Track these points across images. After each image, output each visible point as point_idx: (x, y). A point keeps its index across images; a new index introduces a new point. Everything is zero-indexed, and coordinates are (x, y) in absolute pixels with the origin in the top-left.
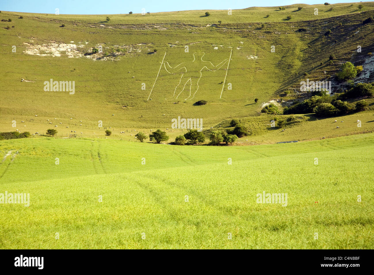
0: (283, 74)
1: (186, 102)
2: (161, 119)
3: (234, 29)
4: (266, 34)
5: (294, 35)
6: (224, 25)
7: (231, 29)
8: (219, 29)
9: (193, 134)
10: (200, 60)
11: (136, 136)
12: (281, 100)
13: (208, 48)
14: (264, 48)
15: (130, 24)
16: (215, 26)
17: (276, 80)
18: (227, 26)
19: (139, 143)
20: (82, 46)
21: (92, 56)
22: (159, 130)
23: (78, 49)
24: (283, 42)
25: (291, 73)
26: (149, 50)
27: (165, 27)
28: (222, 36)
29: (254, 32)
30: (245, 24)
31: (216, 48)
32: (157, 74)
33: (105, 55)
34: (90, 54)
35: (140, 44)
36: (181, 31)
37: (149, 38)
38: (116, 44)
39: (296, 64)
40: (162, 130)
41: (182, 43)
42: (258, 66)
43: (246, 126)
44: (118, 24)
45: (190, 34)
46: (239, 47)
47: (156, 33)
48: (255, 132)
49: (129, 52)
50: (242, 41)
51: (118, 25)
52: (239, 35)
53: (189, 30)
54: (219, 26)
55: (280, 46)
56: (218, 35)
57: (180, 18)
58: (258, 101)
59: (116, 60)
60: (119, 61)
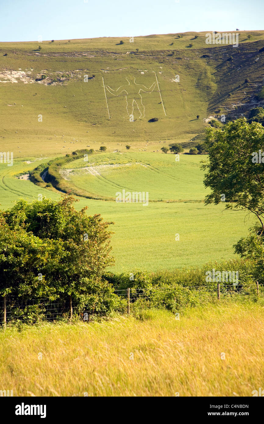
0: (205, 94)
3: (150, 55)
4: (177, 60)
5: (201, 61)
6: (141, 52)
7: (147, 55)
8: (138, 56)
10: (133, 83)
11: (161, 149)
12: (217, 116)
13: (136, 73)
14: (180, 72)
16: (134, 53)
17: (202, 99)
18: (143, 54)
20: (30, 73)
21: (42, 81)
23: (28, 76)
24: (194, 66)
25: (212, 93)
27: (93, 55)
28: (143, 62)
29: (167, 58)
30: (158, 52)
31: (142, 73)
32: (105, 96)
33: (53, 81)
34: (40, 80)
35: (78, 70)
36: (107, 58)
37: (83, 65)
38: (57, 70)
39: (212, 85)
41: (113, 69)
42: (182, 88)
45: (116, 61)
46: (160, 72)
47: (87, 60)
49: (71, 78)
50: (161, 66)
51: (51, 53)
52: (156, 61)
53: (113, 57)
54: (137, 54)
55: (192, 70)
56: (139, 61)
57: (100, 46)
58: (200, 118)
59: (63, 85)
60: (67, 86)
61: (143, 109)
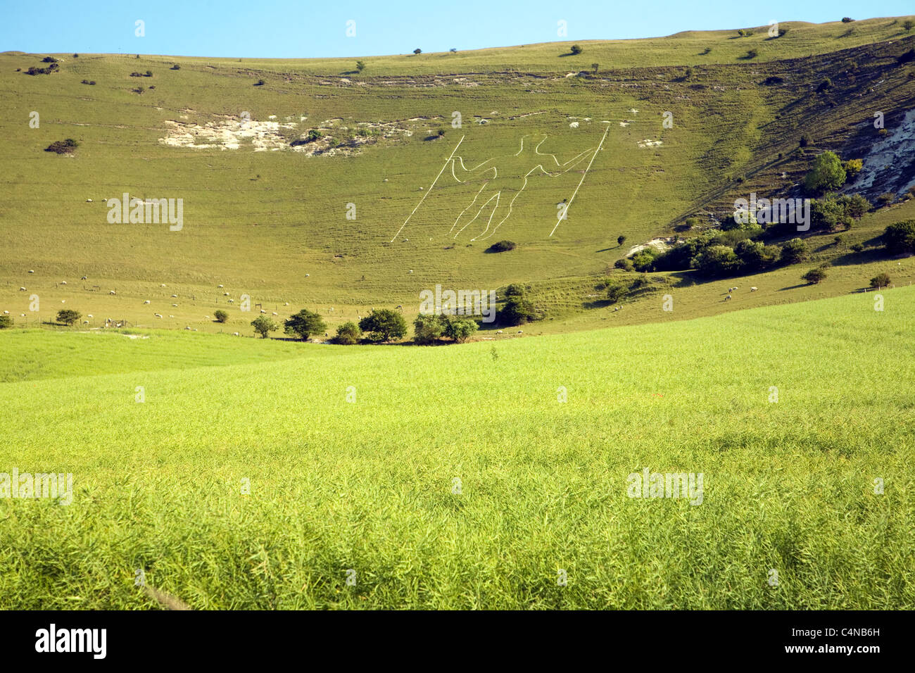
0: (706, 181)
1: (471, 245)
3: (625, 80)
4: (691, 91)
5: (755, 92)
6: (605, 74)
7: (618, 81)
8: (591, 81)
10: (532, 152)
11: (254, 323)
12: (676, 238)
13: (556, 124)
15: (404, 77)
16: (585, 75)
17: (688, 194)
18: (610, 76)
20: (291, 126)
21: (306, 146)
22: (305, 311)
23: (281, 133)
24: (725, 108)
25: (721, 178)
26: (430, 131)
27: (477, 81)
28: (595, 96)
29: (667, 87)
30: (650, 71)
31: (575, 124)
32: (431, 183)
33: (332, 144)
34: (302, 143)
35: (416, 119)
36: (508, 88)
37: (437, 105)
38: (364, 120)
39: (738, 156)
41: (504, 115)
42: (658, 163)
43: (530, 299)
44: (379, 77)
45: (526, 94)
46: (625, 121)
47: (454, 93)
48: (553, 312)
49: (386, 137)
50: (635, 108)
51: (379, 79)
52: (634, 94)
53: (525, 85)
54: (593, 76)
55: (717, 116)
56: (588, 94)
57: (515, 59)
58: (626, 242)
59: (353, 154)
60: (359, 157)
61: (503, 217)
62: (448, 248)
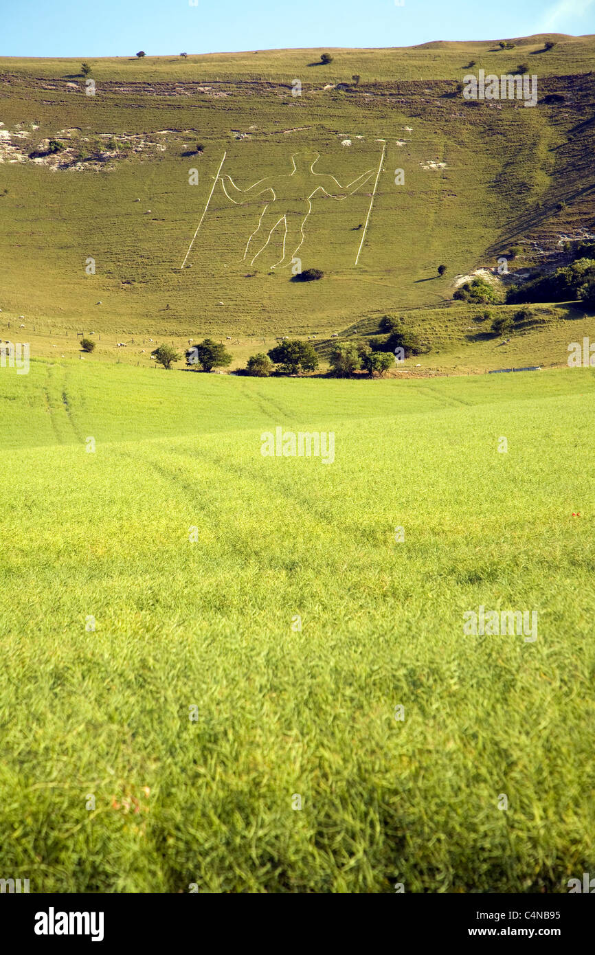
0: (508, 207)
1: (273, 273)
2: (214, 314)
3: (391, 95)
4: (465, 108)
5: (535, 111)
6: (367, 86)
7: (382, 95)
8: (354, 95)
9: (290, 350)
10: (306, 171)
11: (153, 353)
13: (326, 142)
14: (461, 143)
15: (139, 83)
16: (345, 88)
17: (491, 220)
18: (372, 89)
19: (159, 371)
20: (23, 135)
21: (47, 159)
22: (209, 340)
23: (15, 143)
24: (507, 127)
25: (525, 204)
26: (185, 146)
27: (225, 91)
28: (361, 112)
29: (438, 103)
30: (416, 84)
31: (347, 142)
32: (204, 205)
33: (79, 158)
34: (42, 155)
35: (165, 132)
36: (262, 100)
37: (185, 116)
38: (106, 131)
39: (537, 181)
40: (216, 341)
41: (264, 130)
42: (447, 187)
43: (416, 330)
44: (111, 82)
45: (284, 107)
46: (401, 140)
47: (202, 103)
48: (437, 345)
49: (136, 151)
50: (409, 126)
51: (110, 85)
52: (403, 110)
53: (281, 97)
54: (354, 89)
55: (500, 137)
56: (352, 110)
57: (260, 68)
58: (447, 272)
59: (105, 169)
60: (112, 173)
61: (297, 242)
62: (249, 276)
